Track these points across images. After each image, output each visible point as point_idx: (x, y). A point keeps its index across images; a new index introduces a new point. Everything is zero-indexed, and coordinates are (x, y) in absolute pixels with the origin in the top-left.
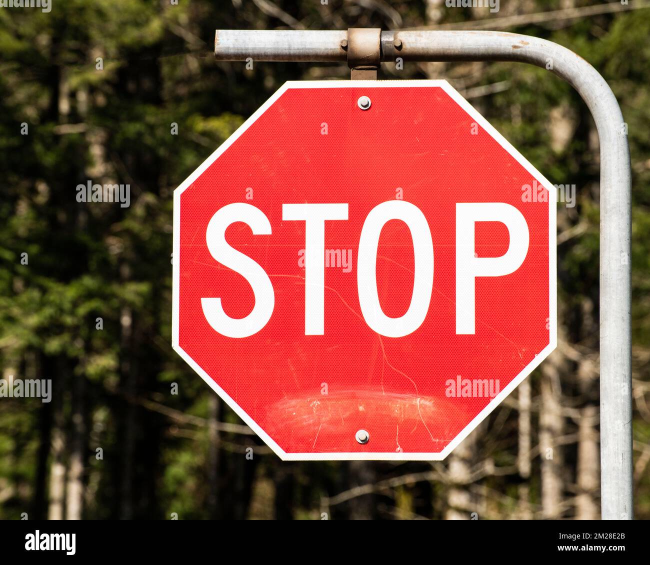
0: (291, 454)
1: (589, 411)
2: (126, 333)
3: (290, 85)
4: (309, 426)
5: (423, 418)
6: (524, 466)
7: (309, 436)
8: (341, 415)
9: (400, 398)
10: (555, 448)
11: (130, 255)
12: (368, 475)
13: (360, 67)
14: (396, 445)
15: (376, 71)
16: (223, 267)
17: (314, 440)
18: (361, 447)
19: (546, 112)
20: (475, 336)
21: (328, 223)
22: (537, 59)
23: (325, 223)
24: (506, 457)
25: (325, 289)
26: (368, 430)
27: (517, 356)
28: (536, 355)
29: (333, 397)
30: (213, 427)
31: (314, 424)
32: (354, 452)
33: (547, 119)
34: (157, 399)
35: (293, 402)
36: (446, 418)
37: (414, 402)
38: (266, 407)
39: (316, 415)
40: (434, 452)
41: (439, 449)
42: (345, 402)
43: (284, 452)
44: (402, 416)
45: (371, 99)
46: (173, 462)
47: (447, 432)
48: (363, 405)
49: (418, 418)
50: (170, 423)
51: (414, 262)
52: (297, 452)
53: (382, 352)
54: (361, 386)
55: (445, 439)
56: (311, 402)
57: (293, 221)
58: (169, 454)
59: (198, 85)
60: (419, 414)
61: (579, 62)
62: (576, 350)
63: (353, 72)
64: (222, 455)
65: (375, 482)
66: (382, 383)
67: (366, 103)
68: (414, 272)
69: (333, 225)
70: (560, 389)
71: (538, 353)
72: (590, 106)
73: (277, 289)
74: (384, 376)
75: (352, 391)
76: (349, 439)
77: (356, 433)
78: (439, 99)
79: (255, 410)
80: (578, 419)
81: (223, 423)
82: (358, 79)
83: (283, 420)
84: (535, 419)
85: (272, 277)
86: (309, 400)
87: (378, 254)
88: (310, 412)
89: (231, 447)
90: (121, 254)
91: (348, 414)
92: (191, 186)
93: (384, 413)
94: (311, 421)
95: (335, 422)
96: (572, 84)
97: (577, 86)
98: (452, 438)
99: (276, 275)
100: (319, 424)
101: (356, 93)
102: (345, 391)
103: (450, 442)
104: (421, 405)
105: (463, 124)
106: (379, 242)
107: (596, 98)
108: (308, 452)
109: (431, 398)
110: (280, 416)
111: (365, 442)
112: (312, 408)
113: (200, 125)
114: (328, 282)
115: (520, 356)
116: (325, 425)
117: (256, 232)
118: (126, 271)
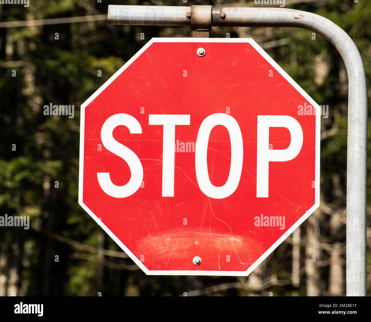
0: (152, 271)
1: (337, 246)
2: (47, 193)
3: (154, 40)
4: (164, 253)
5: (235, 249)
6: (296, 280)
7: (164, 260)
8: (184, 247)
9: (221, 237)
10: (316, 269)
11: (50, 144)
12: (197, 284)
13: (198, 30)
14: (218, 266)
15: (208, 32)
16: (111, 154)
17: (167, 262)
18: (196, 267)
19: (312, 58)
20: (268, 198)
21: (177, 127)
22: (310, 26)
23: (176, 127)
24: (284, 274)
25: (175, 168)
26: (201, 256)
27: (295, 211)
28: (306, 211)
29: (179, 236)
30: (101, 253)
31: (167, 253)
32: (192, 270)
33: (313, 63)
34: (66, 235)
35: (154, 239)
36: (250, 250)
37: (230, 239)
38: (137, 242)
39: (169, 247)
40: (242, 271)
41: (245, 269)
42: (187, 239)
43: (148, 270)
44: (222, 248)
45: (205, 50)
46: (74, 274)
47: (250, 258)
48: (198, 241)
49: (232, 250)
50: (73, 250)
51: (231, 152)
52: (156, 269)
53: (210, 208)
54: (197, 229)
55: (249, 263)
56: (165, 238)
57: (155, 125)
58: (72, 270)
59: (94, 38)
60: (232, 247)
61: (336, 28)
62: (330, 207)
63: (194, 33)
64: (106, 271)
65: (202, 289)
66: (210, 227)
67: (202, 52)
68: (231, 158)
69: (180, 128)
70: (319, 231)
71: (308, 210)
72: (342, 55)
73: (145, 168)
74: (211, 223)
75: (191, 232)
76: (189, 262)
77: (193, 258)
78: (248, 50)
79: (130, 243)
80: (329, 251)
81: (107, 250)
82: (197, 37)
83: (147, 250)
84: (303, 250)
85: (142, 160)
86: (164, 237)
87: (208, 146)
88: (165, 245)
89: (112, 266)
90: (44, 143)
91: (188, 246)
92: (91, 102)
93: (211, 246)
94: (165, 251)
95: (180, 251)
96: (331, 42)
97: (335, 43)
98: (253, 262)
99: (145, 159)
100: (170, 252)
101: (196, 45)
102: (187, 232)
103: (252, 265)
104: (234, 241)
105: (262, 66)
106: (209, 139)
107: (346, 51)
108: (163, 270)
109: (240, 237)
110: (146, 247)
111: (199, 264)
112: (166, 242)
113: (95, 63)
114: (177, 163)
115: (296, 212)
116: (174, 253)
117: (132, 132)
118: (47, 154)
